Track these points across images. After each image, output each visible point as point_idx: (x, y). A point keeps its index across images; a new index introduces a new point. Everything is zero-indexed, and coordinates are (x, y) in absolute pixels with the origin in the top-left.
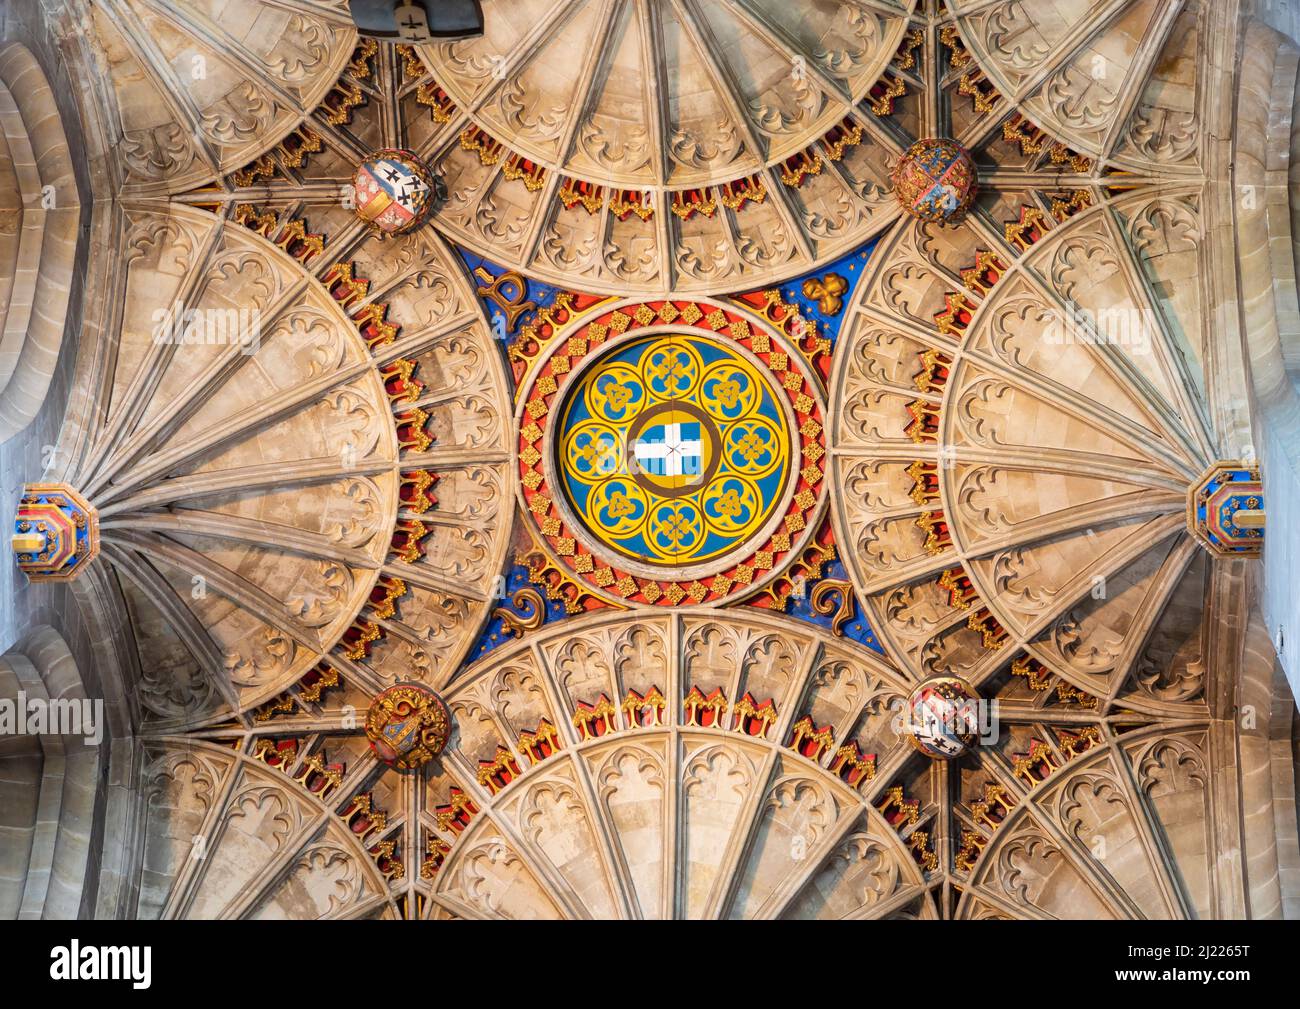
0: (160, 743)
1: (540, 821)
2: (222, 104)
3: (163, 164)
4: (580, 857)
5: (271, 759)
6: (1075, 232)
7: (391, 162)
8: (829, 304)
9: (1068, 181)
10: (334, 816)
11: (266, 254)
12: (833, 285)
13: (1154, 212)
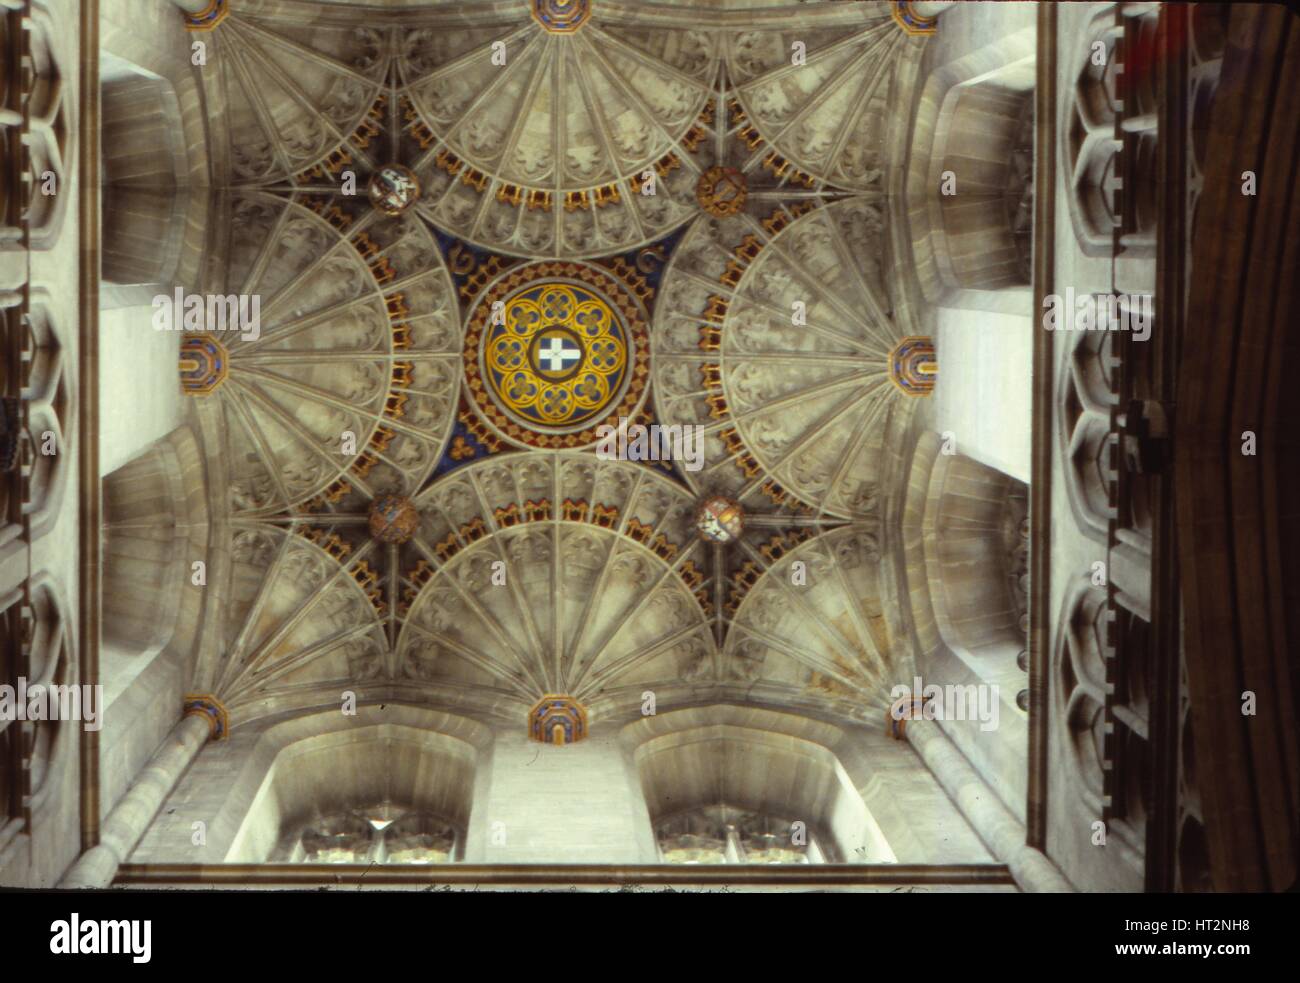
0: (872, 189)
1: (641, 135)
2: (818, 579)
3: (854, 542)
4: (617, 116)
5: (805, 177)
6: (307, 490)
7: (718, 541)
8: (459, 443)
9: (311, 520)
10: (767, 141)
11: (796, 488)
12: (456, 454)
13: (259, 501)
